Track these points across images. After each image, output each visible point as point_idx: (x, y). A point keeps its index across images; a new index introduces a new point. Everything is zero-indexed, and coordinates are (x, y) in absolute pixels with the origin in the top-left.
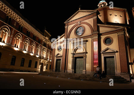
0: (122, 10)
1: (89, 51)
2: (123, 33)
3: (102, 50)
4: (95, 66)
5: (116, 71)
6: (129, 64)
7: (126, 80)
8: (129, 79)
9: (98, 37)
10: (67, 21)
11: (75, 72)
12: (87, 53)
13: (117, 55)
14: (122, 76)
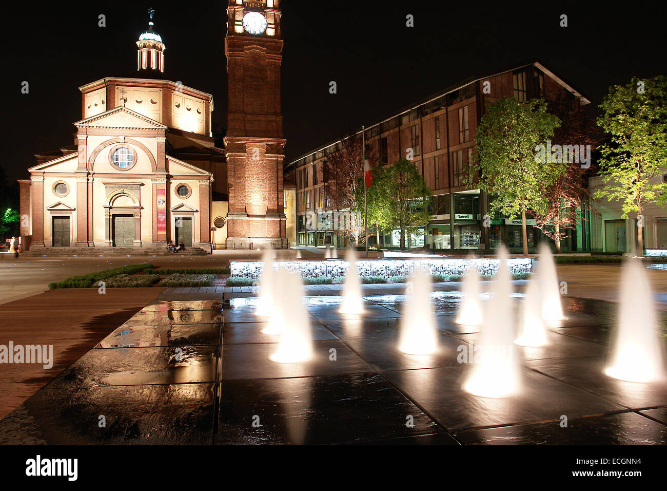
0: (203, 98)
1: (147, 203)
2: (208, 184)
3: (171, 207)
4: (160, 233)
5: (193, 239)
6: (211, 229)
7: (206, 252)
8: (210, 251)
9: (166, 182)
10: (82, 123)
11: (114, 245)
12: (142, 208)
13: (196, 217)
14: (202, 248)
